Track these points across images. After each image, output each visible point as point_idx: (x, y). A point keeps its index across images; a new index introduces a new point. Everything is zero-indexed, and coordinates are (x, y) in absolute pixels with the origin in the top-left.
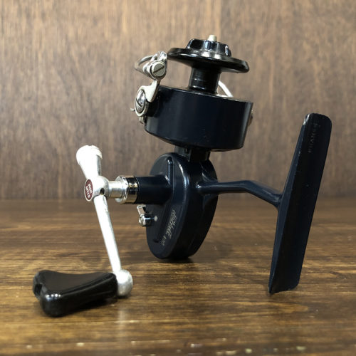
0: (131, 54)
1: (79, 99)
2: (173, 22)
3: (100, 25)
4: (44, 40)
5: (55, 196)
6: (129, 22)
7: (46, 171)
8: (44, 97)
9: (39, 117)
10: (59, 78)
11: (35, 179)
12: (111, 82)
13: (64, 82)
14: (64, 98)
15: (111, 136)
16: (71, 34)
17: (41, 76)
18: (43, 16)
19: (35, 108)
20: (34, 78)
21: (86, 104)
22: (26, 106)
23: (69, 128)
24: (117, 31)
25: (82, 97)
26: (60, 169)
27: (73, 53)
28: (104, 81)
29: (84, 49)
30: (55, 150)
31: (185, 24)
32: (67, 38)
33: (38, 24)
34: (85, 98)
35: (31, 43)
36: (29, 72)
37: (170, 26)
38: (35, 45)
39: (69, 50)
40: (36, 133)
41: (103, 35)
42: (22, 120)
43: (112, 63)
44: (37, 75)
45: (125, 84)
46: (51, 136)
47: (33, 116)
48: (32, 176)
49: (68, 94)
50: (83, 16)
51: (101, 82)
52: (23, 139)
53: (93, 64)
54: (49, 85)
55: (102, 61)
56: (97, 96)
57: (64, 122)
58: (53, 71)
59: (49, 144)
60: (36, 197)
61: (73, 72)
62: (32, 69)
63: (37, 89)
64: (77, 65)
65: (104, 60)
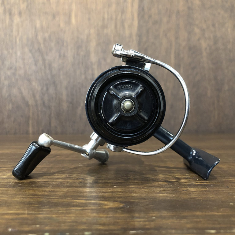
0: (78, 38)
1: (43, 68)
2: (106, 16)
3: (57, 19)
4: (21, 30)
5: (27, 133)
6: (76, 16)
7: (22, 116)
8: (20, 67)
9: (17, 80)
10: (30, 55)
11: (14, 122)
12: (64, 56)
13: (34, 57)
14: (34, 68)
15: (64, 93)
16: (38, 25)
17: (19, 53)
18: (20, 14)
19: (14, 74)
20: (14, 55)
21: (48, 71)
22: (9, 73)
23: (37, 87)
24: (69, 22)
25: (45, 67)
26: (31, 115)
27: (40, 38)
28: (60, 56)
29: (47, 35)
30: (28, 102)
31: (114, 17)
32: (35, 28)
33: (17, 19)
34: (47, 67)
35: (12, 31)
36: (11, 51)
37: (104, 19)
38: (15, 33)
39: (36, 36)
40: (15, 91)
41: (59, 25)
42: (6, 83)
43: (65, 44)
44: (16, 53)
45: (74, 58)
46: (25, 92)
47: (13, 80)
48: (12, 119)
49: (36, 65)
50: (46, 13)
51: (58, 57)
52: (7, 95)
53: (53, 44)
54: (23, 59)
55: (58, 43)
56: (55, 65)
57: (34, 83)
58: (26, 50)
59: (23, 98)
60: (15, 133)
61: (39, 50)
62: (13, 49)
63: (16, 62)
64: (42, 46)
65: (60, 42)
